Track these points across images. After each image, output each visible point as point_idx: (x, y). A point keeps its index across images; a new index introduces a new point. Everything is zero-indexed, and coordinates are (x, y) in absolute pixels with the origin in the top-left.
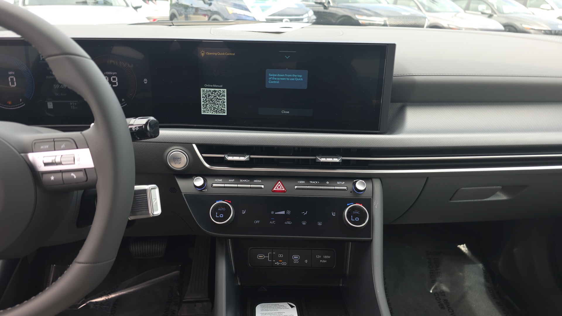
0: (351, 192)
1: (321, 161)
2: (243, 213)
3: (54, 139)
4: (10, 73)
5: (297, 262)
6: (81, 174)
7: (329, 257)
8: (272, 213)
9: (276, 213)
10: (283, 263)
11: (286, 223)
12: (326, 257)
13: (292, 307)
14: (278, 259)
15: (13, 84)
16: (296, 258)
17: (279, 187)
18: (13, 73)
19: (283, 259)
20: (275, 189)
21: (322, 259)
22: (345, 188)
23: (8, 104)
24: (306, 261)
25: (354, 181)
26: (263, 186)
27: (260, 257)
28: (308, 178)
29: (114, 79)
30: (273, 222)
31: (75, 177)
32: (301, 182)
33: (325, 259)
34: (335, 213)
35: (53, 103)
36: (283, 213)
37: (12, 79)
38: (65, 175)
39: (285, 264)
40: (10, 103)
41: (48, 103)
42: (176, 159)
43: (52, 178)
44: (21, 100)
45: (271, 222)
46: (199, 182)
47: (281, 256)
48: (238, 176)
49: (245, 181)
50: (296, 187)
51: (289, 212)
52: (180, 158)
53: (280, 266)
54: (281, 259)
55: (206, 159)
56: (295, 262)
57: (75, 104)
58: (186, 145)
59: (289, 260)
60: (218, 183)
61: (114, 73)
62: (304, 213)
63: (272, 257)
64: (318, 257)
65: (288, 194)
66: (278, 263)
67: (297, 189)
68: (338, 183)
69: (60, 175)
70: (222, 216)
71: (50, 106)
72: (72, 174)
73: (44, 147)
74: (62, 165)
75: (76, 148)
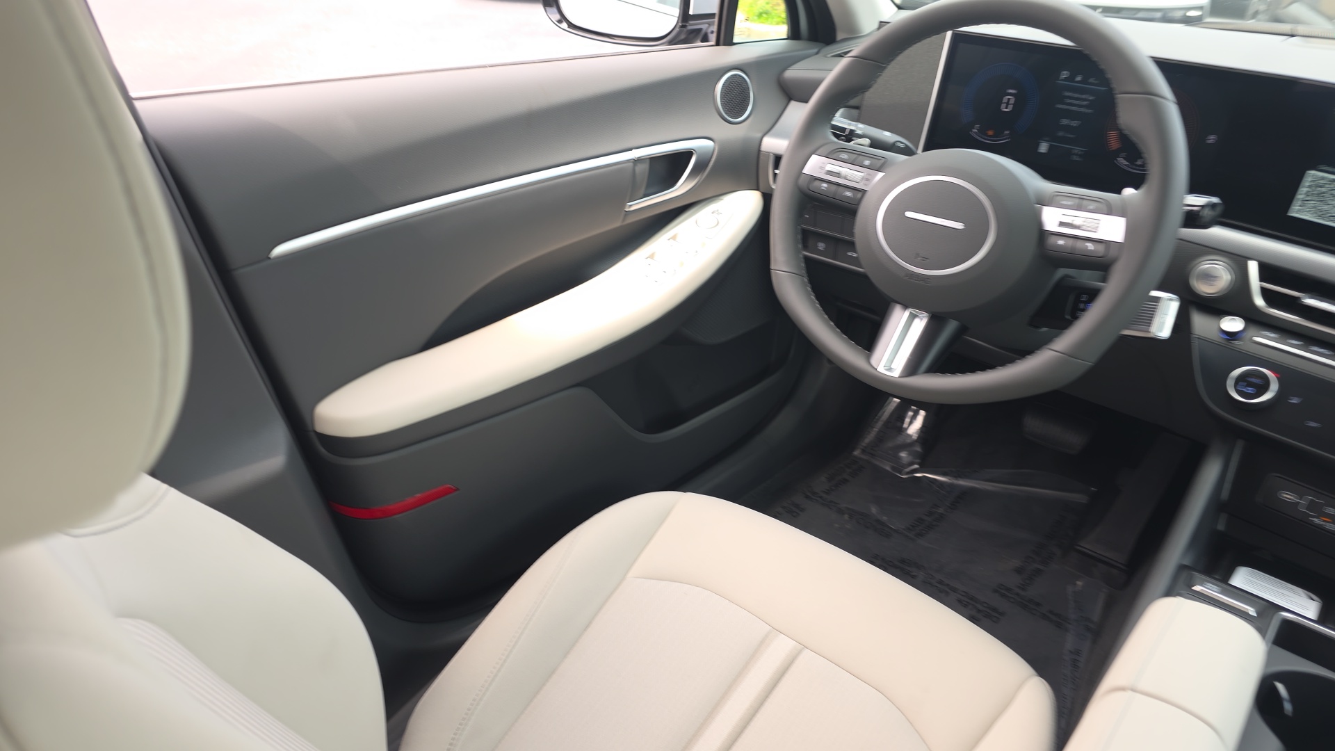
2: (1292, 401)
4: (1010, 91)
6: (1100, 249)
10: (1328, 526)
14: (1322, 514)
15: (1005, 107)
18: (1015, 92)
23: (986, 135)
27: (1288, 496)
31: (1091, 248)
35: (1049, 145)
37: (1007, 101)
38: (1079, 244)
40: (990, 133)
41: (1040, 144)
42: (1208, 277)
43: (1060, 242)
46: (1233, 324)
47: (1329, 510)
48: (1309, 339)
52: (1216, 277)
53: (1321, 527)
54: (1327, 516)
55: (1265, 293)
57: (1081, 153)
58: (1238, 259)
60: (1266, 339)
63: (1311, 506)
66: (1318, 521)
69: (1070, 242)
70: (1250, 390)
71: (1043, 148)
72: (1087, 244)
73: (1066, 202)
74: (1081, 230)
75: (1108, 213)
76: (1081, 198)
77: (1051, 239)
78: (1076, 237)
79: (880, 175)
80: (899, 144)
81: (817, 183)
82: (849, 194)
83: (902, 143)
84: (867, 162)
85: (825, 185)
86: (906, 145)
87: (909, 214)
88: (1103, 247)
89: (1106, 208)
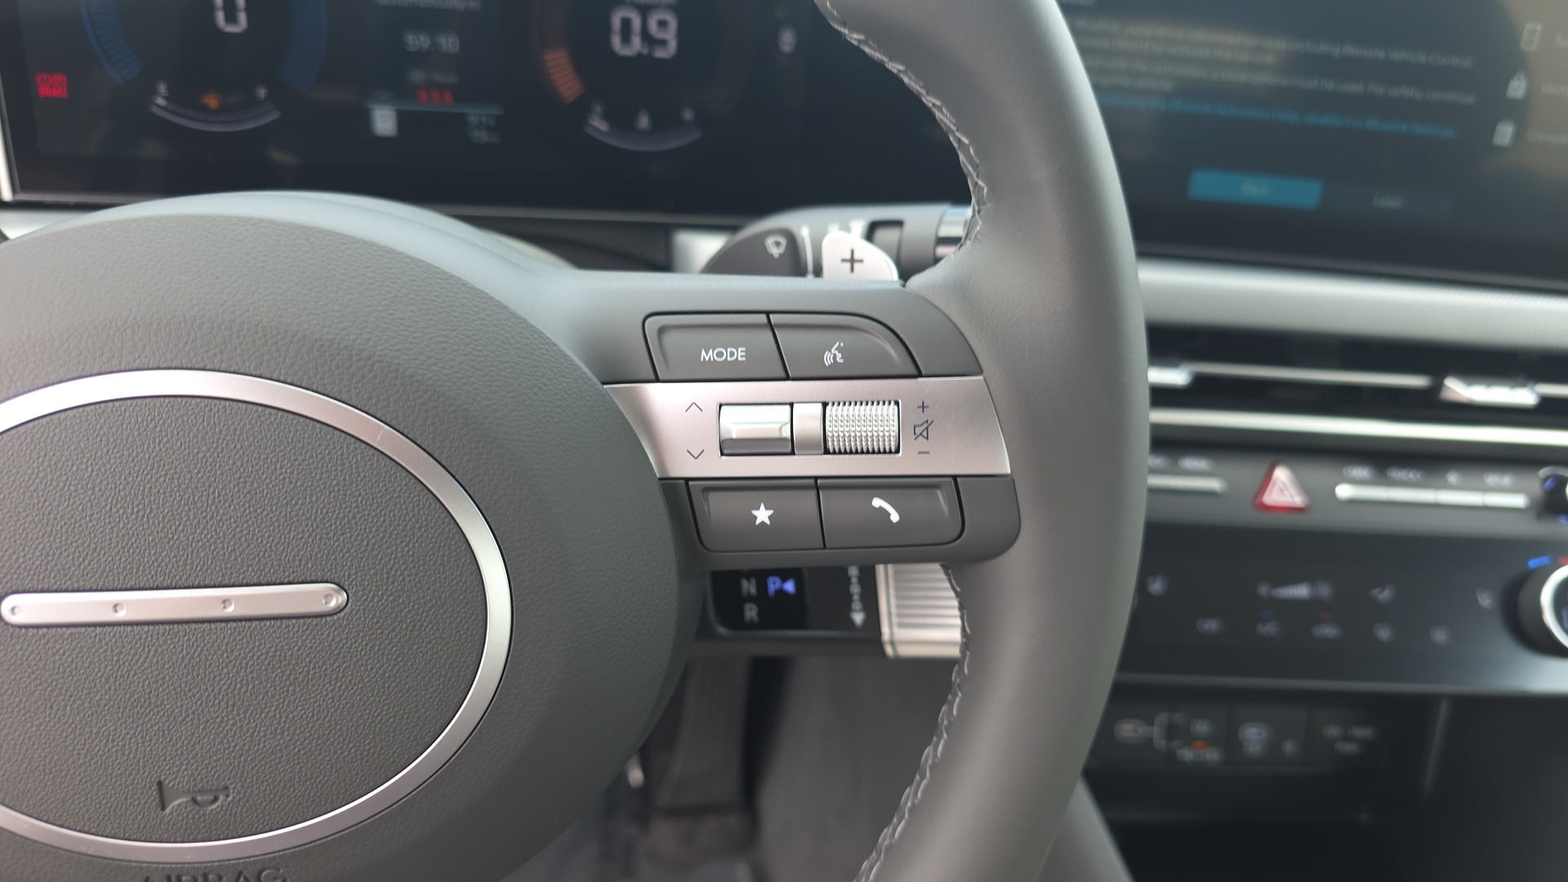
1: (1459, 398)
3: (768, 313)
5: (1257, 748)
7: (1370, 734)
8: (1263, 590)
9: (1275, 593)
10: (1207, 755)
11: (1317, 631)
12: (1357, 731)
14: (1189, 740)
16: (1254, 737)
17: (1282, 491)
19: (1210, 741)
20: (1266, 500)
21: (1347, 738)
23: (204, 109)
24: (1290, 747)
26: (1216, 485)
27: (1125, 727)
28: (1381, 459)
29: (662, 25)
30: (1270, 627)
31: (895, 517)
32: (1357, 473)
33: (1354, 740)
36: (1301, 591)
38: (836, 505)
39: (1214, 755)
40: (212, 101)
43: (763, 515)
44: (261, 92)
45: (1261, 628)
47: (1202, 727)
50: (1341, 492)
51: (1325, 591)
53: (1196, 762)
54: (1199, 737)
56: (1250, 747)
57: (490, 121)
59: (1228, 740)
63: (1172, 732)
64: (1330, 730)
66: (1187, 754)
67: (1347, 499)
71: (384, 121)
72: (877, 502)
73: (720, 354)
74: (827, 452)
75: (913, 371)
76: (771, 327)
77: (718, 508)
78: (816, 484)
87: (20, 609)
88: (942, 500)
89: (893, 351)
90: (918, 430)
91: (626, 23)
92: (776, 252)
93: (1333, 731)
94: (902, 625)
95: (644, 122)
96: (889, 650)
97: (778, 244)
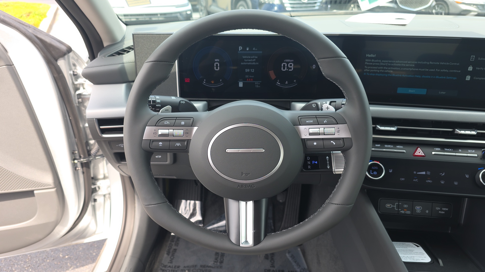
0: (481, 159)
1: (460, 133)
2: (390, 172)
3: (316, 116)
4: (216, 60)
5: (419, 211)
7: (447, 209)
8: (415, 173)
9: (417, 173)
10: (407, 212)
11: (427, 181)
12: (444, 209)
13: (418, 246)
14: (403, 209)
15: (217, 68)
16: (418, 209)
17: (419, 152)
18: (218, 60)
19: (408, 209)
20: (416, 154)
21: (441, 210)
22: (476, 155)
23: (212, 83)
24: (427, 212)
25: (483, 150)
26: (405, 151)
27: (388, 206)
28: (443, 146)
29: (291, 65)
30: (416, 180)
31: (334, 144)
32: (437, 149)
33: (443, 211)
34: (468, 175)
35: (243, 83)
36: (424, 173)
37: (217, 65)
38: (326, 142)
39: (409, 212)
40: (213, 82)
41: (240, 83)
43: (315, 144)
44: (221, 80)
45: (414, 180)
47: (406, 206)
48: (382, 143)
49: (389, 146)
50: (433, 153)
51: (429, 173)
53: (405, 214)
54: (405, 208)
56: (418, 211)
57: (259, 84)
59: (412, 209)
61: (291, 61)
62: (441, 174)
63: (398, 206)
64: (437, 208)
65: (427, 158)
66: (403, 212)
67: (435, 154)
68: (469, 151)
69: (321, 142)
70: (375, 173)
71: (241, 85)
72: (332, 142)
73: (309, 121)
74: (324, 135)
75: (337, 123)
76: (316, 118)
77: (309, 143)
78: (323, 139)
79: (195, 128)
80: (182, 102)
81: (154, 143)
82: (178, 144)
83: (183, 101)
84: (183, 123)
85: (161, 143)
86: (185, 101)
87: (228, 151)
88: (341, 142)
89: (334, 121)
90: (338, 132)
91: (284, 65)
92: (314, 106)
93: (438, 209)
94: (336, 168)
95: (287, 83)
96: (334, 173)
97: (314, 105)
